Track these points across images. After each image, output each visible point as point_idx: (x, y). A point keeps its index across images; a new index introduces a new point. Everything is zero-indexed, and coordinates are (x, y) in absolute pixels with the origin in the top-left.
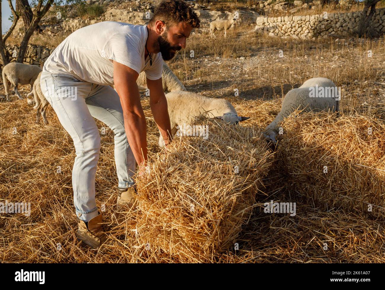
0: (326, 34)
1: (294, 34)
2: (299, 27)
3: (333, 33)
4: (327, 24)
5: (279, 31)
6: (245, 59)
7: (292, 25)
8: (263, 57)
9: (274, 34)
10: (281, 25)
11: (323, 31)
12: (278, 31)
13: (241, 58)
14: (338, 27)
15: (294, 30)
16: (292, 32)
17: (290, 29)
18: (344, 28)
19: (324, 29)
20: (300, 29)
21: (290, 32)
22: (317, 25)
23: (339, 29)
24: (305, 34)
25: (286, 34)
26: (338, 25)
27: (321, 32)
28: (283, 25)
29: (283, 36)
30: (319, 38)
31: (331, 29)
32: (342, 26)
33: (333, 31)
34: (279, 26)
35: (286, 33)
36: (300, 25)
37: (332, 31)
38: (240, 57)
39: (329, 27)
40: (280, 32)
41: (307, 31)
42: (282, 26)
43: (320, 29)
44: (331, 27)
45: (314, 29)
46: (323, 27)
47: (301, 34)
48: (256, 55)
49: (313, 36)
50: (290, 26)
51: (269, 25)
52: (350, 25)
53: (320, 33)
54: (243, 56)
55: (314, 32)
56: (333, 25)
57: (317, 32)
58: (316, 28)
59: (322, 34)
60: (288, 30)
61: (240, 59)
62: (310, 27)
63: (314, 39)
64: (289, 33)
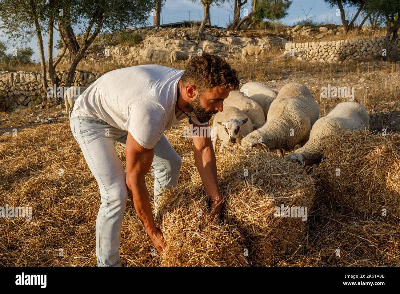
0: (351, 58)
1: (321, 58)
2: (325, 52)
3: (358, 57)
4: (352, 49)
5: (307, 56)
6: (276, 82)
7: (318, 50)
8: (293, 80)
9: (302, 58)
10: (308, 50)
11: (348, 55)
12: (305, 56)
14: (362, 51)
15: (320, 54)
16: (319, 57)
17: (317, 53)
18: (368, 52)
19: (350, 54)
20: (326, 54)
21: (317, 56)
22: (342, 50)
23: (364, 53)
24: (332, 58)
25: (314, 59)
26: (362, 50)
27: (346, 56)
28: (310, 50)
29: (310, 60)
30: (345, 62)
31: (356, 54)
32: (366, 51)
33: (358, 55)
34: (307, 51)
35: (313, 57)
36: (326, 50)
37: (357, 55)
38: (271, 80)
39: (354, 52)
40: (307, 57)
41: (333, 55)
42: (309, 51)
43: (346, 53)
44: (356, 51)
45: (340, 54)
46: (348, 51)
47: (327, 59)
48: (286, 78)
49: (339, 60)
50: (317, 51)
51: (297, 50)
52: (373, 50)
53: (345, 58)
54: (275, 80)
55: (339, 56)
56: (358, 50)
57: (343, 56)
58: (341, 53)
59: (347, 58)
60: (315, 54)
61: (271, 82)
62: (336, 52)
63: (340, 62)
64: (316, 58)
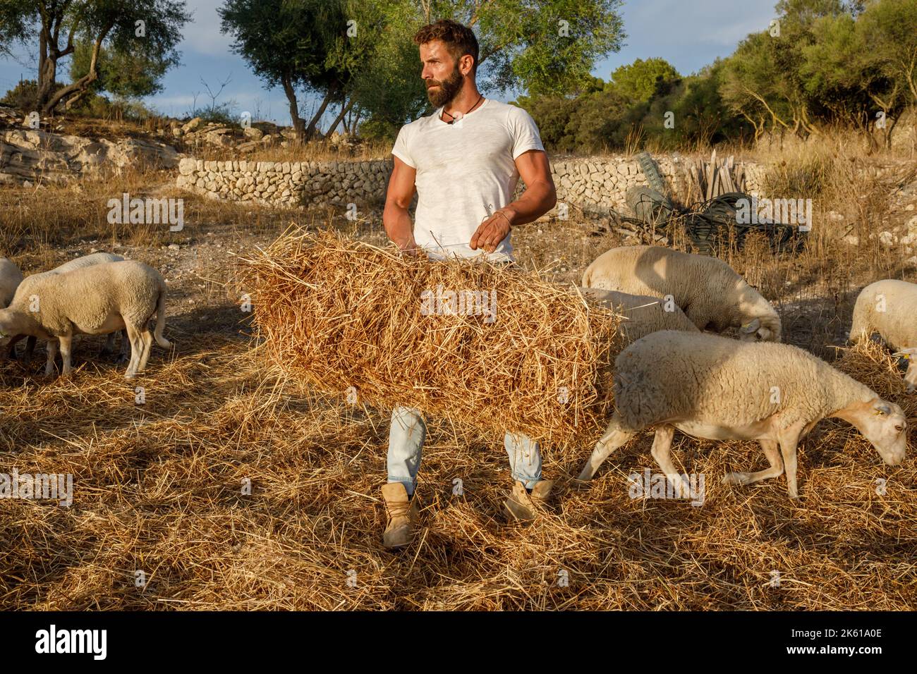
0: (323, 201)
1: (261, 197)
2: (270, 184)
3: (337, 198)
4: (326, 182)
5: (230, 189)
6: (180, 248)
7: (255, 179)
8: (219, 246)
9: (219, 195)
10: (231, 178)
11: (318, 194)
12: (227, 190)
13: (170, 247)
14: (345, 188)
15: (259, 188)
16: (257, 193)
17: (252, 186)
18: (357, 191)
19: (320, 191)
20: (273, 188)
21: (253, 192)
22: (306, 182)
23: (348, 192)
24: (286, 198)
25: (245, 197)
26: (346, 183)
27: (314, 196)
28: (237, 179)
29: (237, 200)
30: (312, 207)
31: (333, 192)
32: (352, 188)
33: (337, 195)
34: (229, 180)
35: (244, 194)
36: (272, 180)
37: (334, 196)
38: (168, 245)
39: (328, 188)
40: (231, 192)
41: (286, 193)
42: (235, 180)
43: (313, 190)
44: (333, 187)
45: (301, 190)
46: (317, 186)
47: (274, 199)
48: (201, 241)
49: (299, 204)
50: (252, 180)
51: (207, 175)
52: (367, 186)
53: (311, 200)
54: (175, 243)
55: (300, 194)
56: (337, 184)
57: (306, 196)
58: (303, 188)
59: (315, 199)
60: (247, 188)
61: (168, 250)
62: (292, 185)
63: (302, 208)
64: (251, 195)
